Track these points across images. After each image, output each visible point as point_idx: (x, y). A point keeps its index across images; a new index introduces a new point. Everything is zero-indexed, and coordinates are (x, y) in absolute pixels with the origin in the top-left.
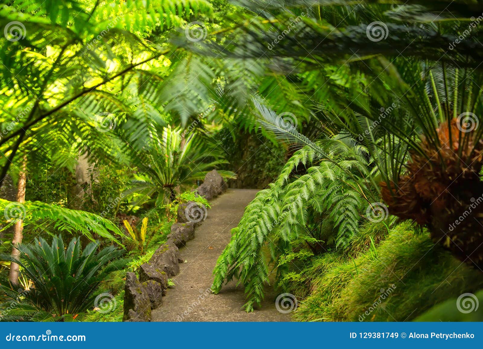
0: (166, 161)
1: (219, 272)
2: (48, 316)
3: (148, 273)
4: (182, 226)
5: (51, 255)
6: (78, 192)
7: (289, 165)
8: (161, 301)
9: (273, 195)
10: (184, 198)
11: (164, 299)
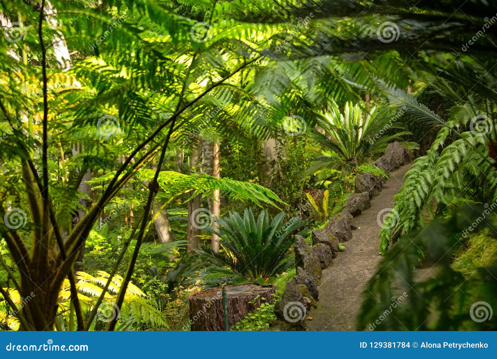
0: (349, 136)
1: (385, 235)
2: (244, 279)
3: (319, 238)
4: (357, 196)
5: (243, 226)
6: (267, 170)
7: (443, 131)
8: (330, 262)
9: (429, 161)
10: (362, 170)
11: (335, 260)
